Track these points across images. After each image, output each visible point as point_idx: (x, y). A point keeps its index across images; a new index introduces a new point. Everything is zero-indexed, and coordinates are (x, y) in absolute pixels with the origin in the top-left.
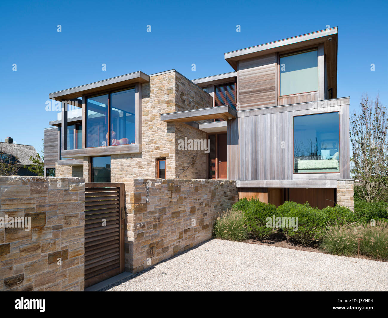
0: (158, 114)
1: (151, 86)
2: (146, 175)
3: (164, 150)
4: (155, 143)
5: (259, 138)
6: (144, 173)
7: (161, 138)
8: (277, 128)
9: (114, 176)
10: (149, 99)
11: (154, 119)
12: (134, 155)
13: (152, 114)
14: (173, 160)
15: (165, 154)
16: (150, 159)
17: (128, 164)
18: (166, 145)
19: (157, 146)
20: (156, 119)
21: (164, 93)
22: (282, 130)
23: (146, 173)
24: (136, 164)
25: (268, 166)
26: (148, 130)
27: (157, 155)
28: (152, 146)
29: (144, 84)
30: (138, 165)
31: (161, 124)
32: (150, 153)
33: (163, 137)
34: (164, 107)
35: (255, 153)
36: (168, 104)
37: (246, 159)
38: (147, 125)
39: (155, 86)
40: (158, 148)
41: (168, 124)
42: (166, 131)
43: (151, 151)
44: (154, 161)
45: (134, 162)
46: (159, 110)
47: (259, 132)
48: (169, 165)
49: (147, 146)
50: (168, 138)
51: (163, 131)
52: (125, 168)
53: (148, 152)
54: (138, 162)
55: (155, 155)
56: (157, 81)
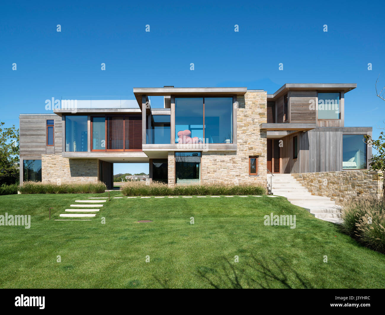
0: (252, 122)
1: (245, 99)
2: (240, 169)
3: (257, 150)
4: (249, 144)
5: (322, 147)
6: (238, 167)
7: (255, 141)
8: (333, 141)
9: (205, 169)
10: (243, 109)
11: (248, 125)
12: (228, 153)
13: (246, 121)
14: (265, 158)
15: (258, 153)
16: (244, 156)
17: (222, 159)
18: (259, 146)
19: (251, 146)
20: (250, 125)
21: (257, 107)
22: (336, 142)
23: (240, 167)
24: (230, 160)
25: (327, 165)
26: (242, 133)
27: (251, 154)
28: (246, 147)
29: (238, 96)
30: (232, 161)
31: (254, 130)
32: (244, 152)
33: (257, 140)
34: (257, 118)
35: (319, 156)
36: (261, 116)
37: (313, 160)
38: (241, 129)
39: (248, 99)
40: (252, 148)
41: (261, 130)
42: (260, 136)
43: (245, 151)
44: (247, 158)
45: (228, 158)
46: (252, 119)
47: (322, 142)
48: (262, 162)
49: (242, 146)
50: (261, 142)
51: (257, 135)
52: (219, 163)
53: (242, 150)
54: (232, 158)
55: (249, 154)
56: (250, 96)
